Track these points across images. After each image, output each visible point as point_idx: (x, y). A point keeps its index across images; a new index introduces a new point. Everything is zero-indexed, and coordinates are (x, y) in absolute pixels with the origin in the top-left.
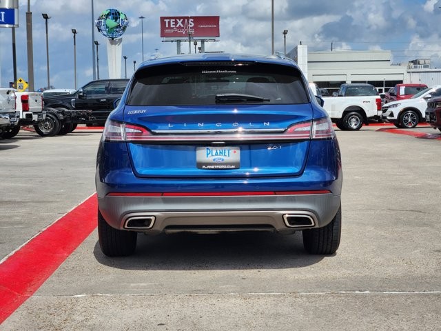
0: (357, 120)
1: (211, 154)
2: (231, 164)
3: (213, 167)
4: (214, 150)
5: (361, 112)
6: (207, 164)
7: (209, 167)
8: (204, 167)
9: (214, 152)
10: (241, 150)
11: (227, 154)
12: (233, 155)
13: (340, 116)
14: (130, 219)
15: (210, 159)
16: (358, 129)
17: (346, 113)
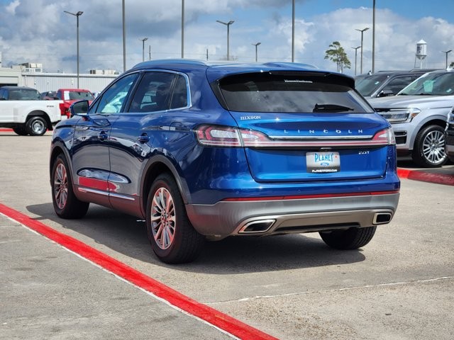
0: (41, 125)
1: (318, 160)
2: (334, 168)
3: (320, 171)
4: (321, 155)
5: (44, 116)
6: (316, 168)
7: (318, 171)
8: (313, 171)
9: (321, 157)
10: (340, 155)
11: (330, 158)
12: (335, 160)
13: (24, 121)
14: (249, 224)
15: (318, 163)
16: (42, 135)
17: (29, 117)
